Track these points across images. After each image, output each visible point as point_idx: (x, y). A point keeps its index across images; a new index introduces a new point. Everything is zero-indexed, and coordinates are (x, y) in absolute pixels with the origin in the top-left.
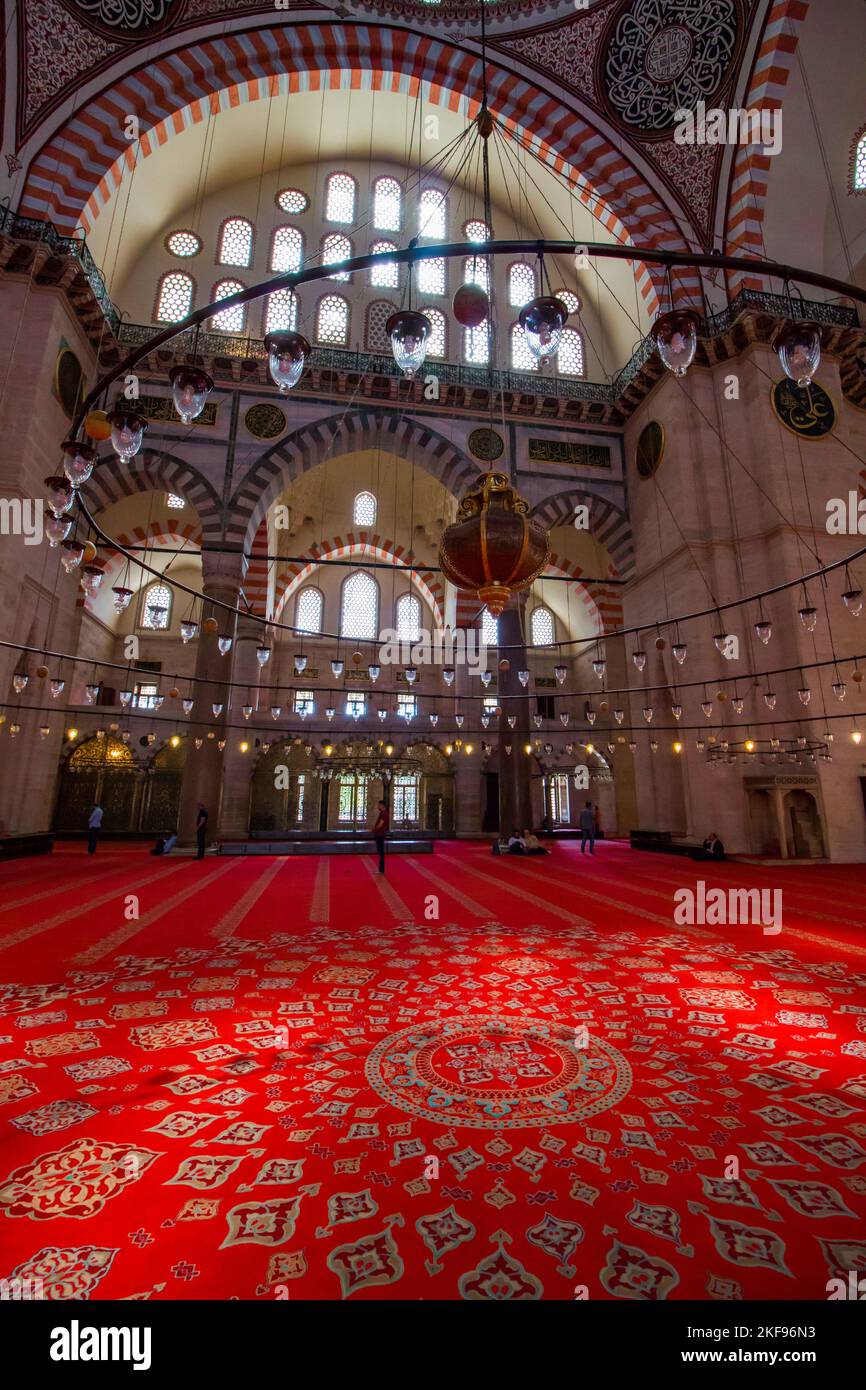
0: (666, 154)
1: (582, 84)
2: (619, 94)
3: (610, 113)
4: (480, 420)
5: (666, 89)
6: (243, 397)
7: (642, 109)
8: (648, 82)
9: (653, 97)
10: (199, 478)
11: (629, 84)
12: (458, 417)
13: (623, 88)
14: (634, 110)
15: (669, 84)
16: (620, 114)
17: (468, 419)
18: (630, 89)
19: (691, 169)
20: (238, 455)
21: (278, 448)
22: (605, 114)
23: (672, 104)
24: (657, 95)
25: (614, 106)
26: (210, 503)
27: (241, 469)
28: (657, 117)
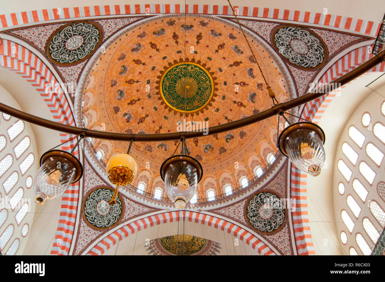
0: (332, 48)
1: (311, 75)
2: (313, 63)
3: (319, 67)
5: (310, 47)
7: (317, 56)
8: (309, 53)
9: (313, 52)
11: (310, 60)
13: (311, 62)
14: (318, 59)
15: (308, 46)
16: (320, 64)
18: (311, 59)
19: (337, 40)
22: (320, 69)
23: (315, 45)
24: (312, 50)
25: (317, 65)
28: (320, 51)
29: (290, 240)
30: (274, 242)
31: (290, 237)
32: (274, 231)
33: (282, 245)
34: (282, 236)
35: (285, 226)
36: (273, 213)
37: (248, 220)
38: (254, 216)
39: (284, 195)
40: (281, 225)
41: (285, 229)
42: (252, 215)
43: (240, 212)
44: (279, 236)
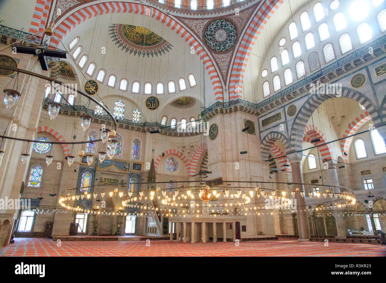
4: (354, 73)
6: (285, 107)
10: (282, 135)
12: (345, 77)
17: (349, 75)
20: (288, 124)
21: (297, 117)
26: (286, 141)
27: (290, 128)
29: (230, 62)
30: (217, 60)
31: (231, 60)
32: (221, 52)
33: (222, 64)
34: (225, 58)
35: (230, 52)
36: (226, 39)
37: (204, 36)
38: (210, 35)
39: (240, 29)
40: (228, 49)
41: (229, 54)
42: (209, 34)
43: (200, 27)
44: (223, 57)
